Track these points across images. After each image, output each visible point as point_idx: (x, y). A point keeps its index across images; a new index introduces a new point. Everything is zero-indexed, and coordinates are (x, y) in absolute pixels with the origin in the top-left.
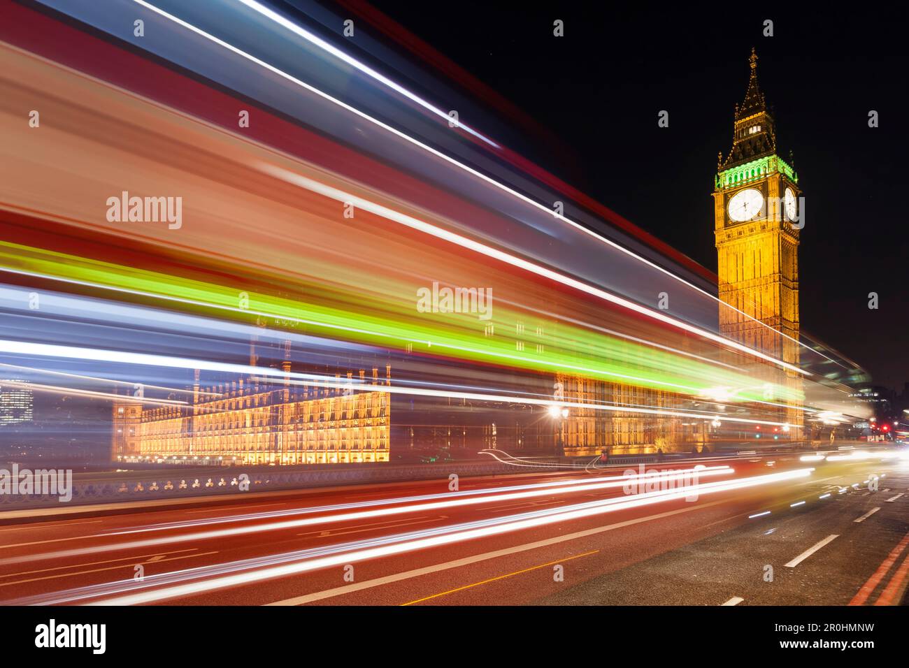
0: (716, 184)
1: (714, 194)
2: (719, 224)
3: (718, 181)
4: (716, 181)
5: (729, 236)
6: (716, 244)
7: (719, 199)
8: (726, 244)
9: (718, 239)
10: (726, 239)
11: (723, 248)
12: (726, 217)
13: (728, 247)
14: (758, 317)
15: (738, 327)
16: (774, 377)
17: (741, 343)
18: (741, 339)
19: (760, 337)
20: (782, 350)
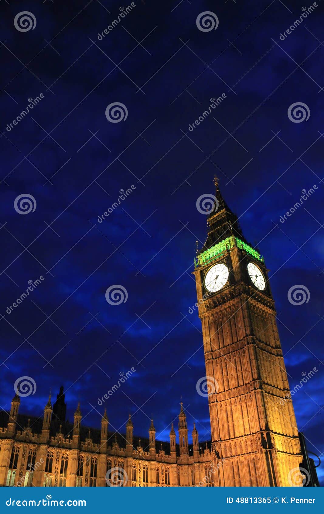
1: (193, 272)
8: (207, 314)
10: (206, 309)
11: (205, 318)
12: (204, 290)
13: (209, 317)
14: (241, 383)
15: (225, 396)
16: (261, 451)
17: (229, 413)
18: (229, 410)
19: (245, 405)
20: (266, 417)
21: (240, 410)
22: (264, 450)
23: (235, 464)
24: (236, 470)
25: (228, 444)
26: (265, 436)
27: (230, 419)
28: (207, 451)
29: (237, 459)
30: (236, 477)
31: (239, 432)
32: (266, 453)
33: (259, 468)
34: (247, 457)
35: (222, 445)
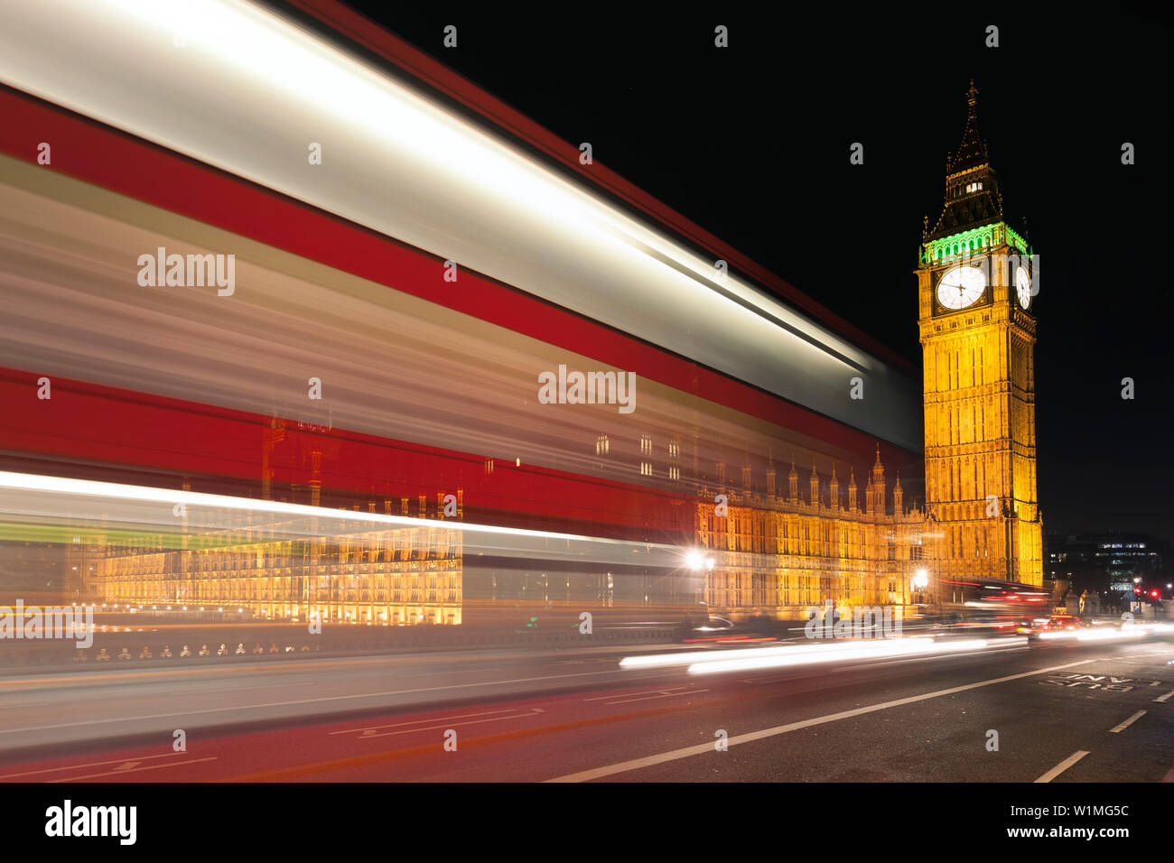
0: (921, 259)
1: (917, 272)
2: (925, 312)
3: (923, 255)
4: (920, 254)
5: (938, 329)
6: (921, 339)
7: (925, 279)
8: (935, 339)
9: (923, 332)
10: (935, 332)
11: (930, 344)
12: (935, 304)
13: (937, 343)
14: (979, 438)
15: (951, 450)
16: (1001, 519)
17: (955, 472)
18: (955, 468)
19: (982, 466)
20: (1012, 483)
21: (973, 470)
22: (1005, 519)
23: (956, 529)
24: (957, 535)
25: (948, 507)
26: (1008, 504)
27: (956, 480)
28: (915, 512)
29: (961, 524)
30: (957, 543)
31: (968, 495)
32: (1007, 522)
33: (990, 536)
34: (976, 523)
35: (940, 507)
